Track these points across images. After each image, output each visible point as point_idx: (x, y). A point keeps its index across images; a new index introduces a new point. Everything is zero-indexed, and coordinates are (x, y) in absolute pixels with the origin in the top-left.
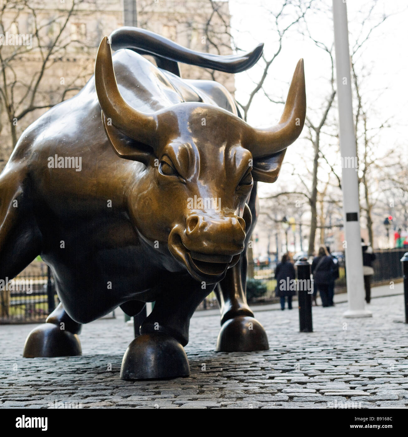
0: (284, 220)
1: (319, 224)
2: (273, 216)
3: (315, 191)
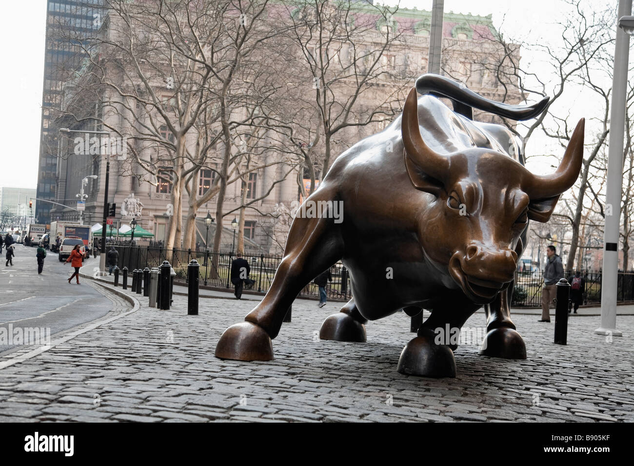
0: (548, 236)
1: (579, 244)
2: (538, 232)
3: (579, 215)
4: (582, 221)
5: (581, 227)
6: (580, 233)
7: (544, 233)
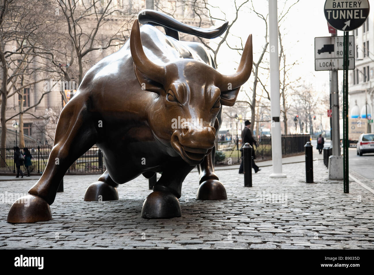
0: (236, 116)
1: (256, 119)
2: (229, 114)
3: (254, 100)
4: (257, 104)
5: (256, 108)
6: (256, 113)
7: (233, 114)
